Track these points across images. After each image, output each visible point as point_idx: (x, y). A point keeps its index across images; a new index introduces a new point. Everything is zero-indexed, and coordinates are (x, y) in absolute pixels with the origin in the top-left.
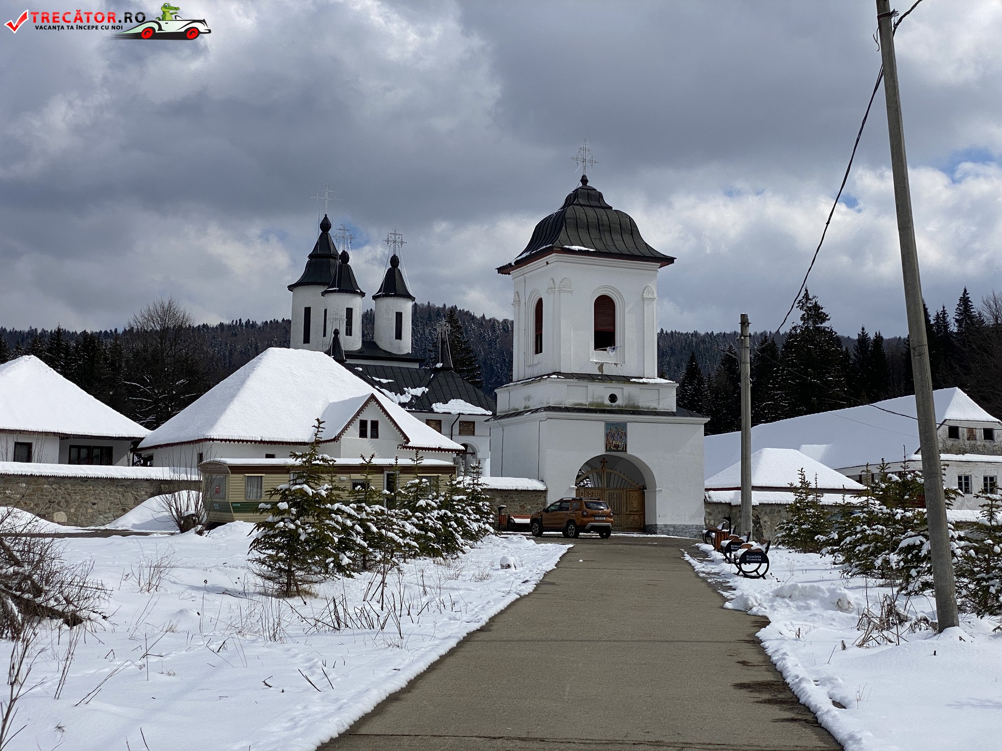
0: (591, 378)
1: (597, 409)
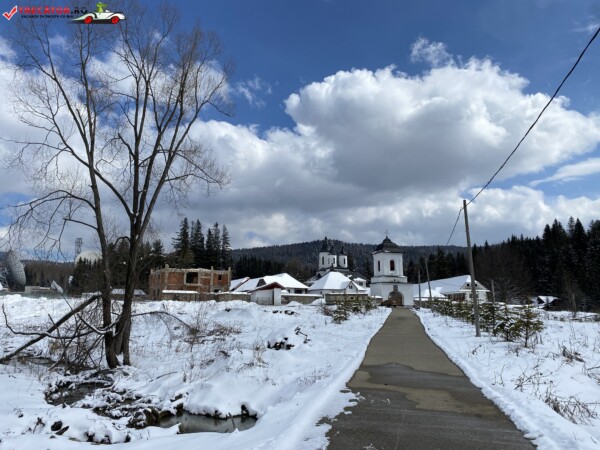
0: (390, 276)
1: (391, 282)
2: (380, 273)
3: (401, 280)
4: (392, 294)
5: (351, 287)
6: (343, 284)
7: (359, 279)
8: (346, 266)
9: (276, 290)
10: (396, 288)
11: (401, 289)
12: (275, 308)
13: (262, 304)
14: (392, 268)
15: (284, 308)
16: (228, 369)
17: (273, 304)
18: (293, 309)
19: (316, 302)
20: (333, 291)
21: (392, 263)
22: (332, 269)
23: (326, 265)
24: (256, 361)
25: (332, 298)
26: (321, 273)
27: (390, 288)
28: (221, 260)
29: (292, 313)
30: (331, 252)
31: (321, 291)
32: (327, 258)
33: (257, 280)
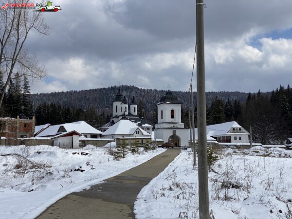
0: (170, 123)
1: (171, 128)
2: (163, 121)
3: (179, 126)
4: (171, 137)
5: (137, 133)
6: (131, 129)
7: (146, 125)
8: (136, 113)
9: (74, 137)
10: (174, 132)
11: (179, 133)
12: (74, 151)
13: (64, 148)
14: (172, 117)
15: (81, 150)
16: (53, 179)
17: (72, 147)
18: (87, 151)
19: (108, 145)
20: (123, 135)
21: (172, 112)
22: (124, 117)
23: (119, 113)
24: (66, 175)
25: (122, 142)
26: (115, 120)
27: (170, 133)
28: (23, 107)
29: (87, 154)
30: (124, 102)
31: (112, 136)
32: (120, 107)
33: (57, 127)
